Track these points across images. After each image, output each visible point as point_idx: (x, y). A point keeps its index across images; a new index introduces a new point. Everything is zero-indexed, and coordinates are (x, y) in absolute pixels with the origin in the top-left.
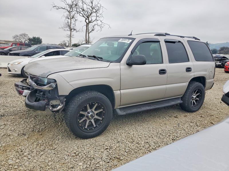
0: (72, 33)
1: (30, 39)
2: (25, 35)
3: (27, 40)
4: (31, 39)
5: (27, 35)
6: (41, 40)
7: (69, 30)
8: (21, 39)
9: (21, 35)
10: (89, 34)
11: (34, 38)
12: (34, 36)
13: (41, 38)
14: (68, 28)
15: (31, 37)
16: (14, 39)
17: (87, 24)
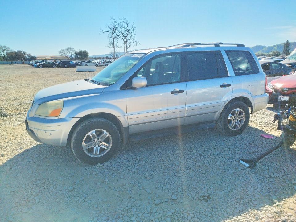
0: (115, 49)
1: (76, 53)
2: (70, 49)
3: (73, 54)
4: (78, 53)
5: (73, 49)
6: (88, 53)
7: (113, 47)
8: (67, 53)
9: (67, 49)
10: (127, 49)
11: (81, 52)
12: (81, 50)
13: (87, 51)
14: (112, 46)
15: (78, 51)
16: (60, 54)
17: (125, 42)
